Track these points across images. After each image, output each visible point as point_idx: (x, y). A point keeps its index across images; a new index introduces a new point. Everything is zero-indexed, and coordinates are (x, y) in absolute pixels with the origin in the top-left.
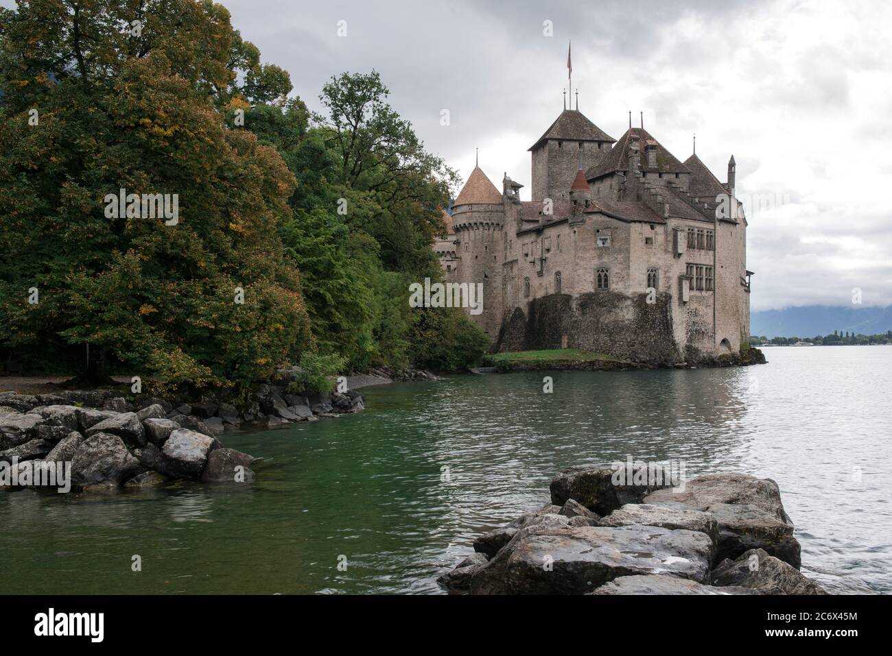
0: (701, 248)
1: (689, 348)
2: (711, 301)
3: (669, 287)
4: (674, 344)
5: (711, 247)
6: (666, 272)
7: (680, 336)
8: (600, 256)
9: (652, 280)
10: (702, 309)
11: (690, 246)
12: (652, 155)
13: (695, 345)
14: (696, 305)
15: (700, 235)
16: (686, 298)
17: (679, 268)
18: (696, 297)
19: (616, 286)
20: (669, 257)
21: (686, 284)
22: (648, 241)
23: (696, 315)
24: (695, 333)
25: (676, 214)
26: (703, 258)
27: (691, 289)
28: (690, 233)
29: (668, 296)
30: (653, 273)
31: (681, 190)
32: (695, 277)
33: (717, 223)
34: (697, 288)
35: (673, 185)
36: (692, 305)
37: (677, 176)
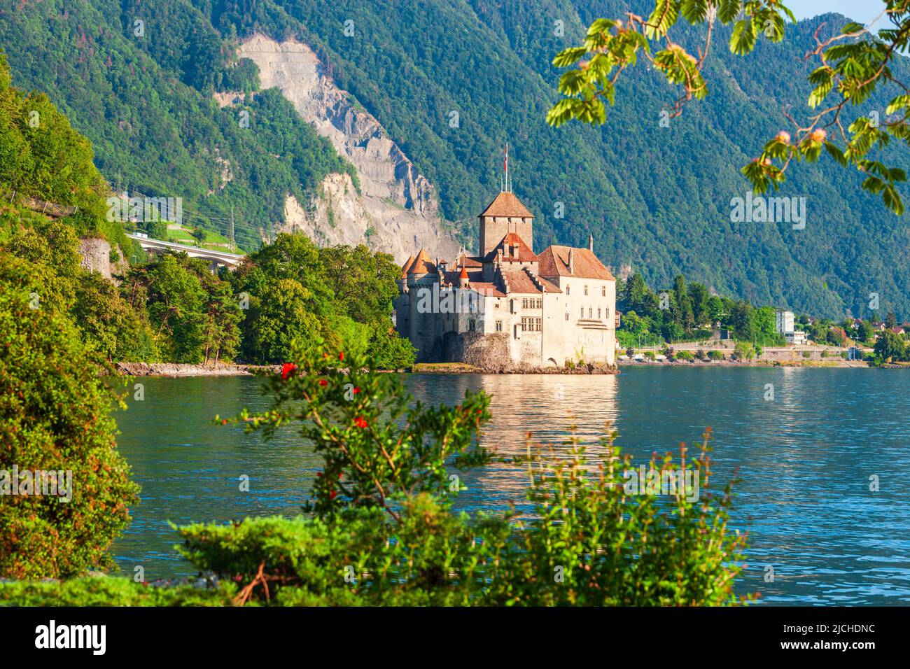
0: (532, 307)
1: (522, 364)
2: (540, 337)
3: (509, 330)
4: (511, 360)
5: (541, 306)
6: (507, 322)
7: (515, 356)
9: (499, 326)
10: (532, 341)
11: (524, 307)
12: (516, 252)
13: (527, 361)
14: (528, 340)
15: (532, 302)
16: (519, 336)
17: (516, 319)
18: (528, 335)
19: (478, 329)
20: (509, 313)
21: (519, 329)
22: (497, 306)
23: (528, 345)
24: (529, 355)
25: (514, 290)
26: (534, 313)
27: (525, 330)
28: (524, 302)
29: (507, 335)
30: (499, 323)
31: (531, 272)
32: (528, 324)
33: (544, 293)
34: (529, 330)
35: (528, 269)
36: (524, 339)
37: (531, 263)
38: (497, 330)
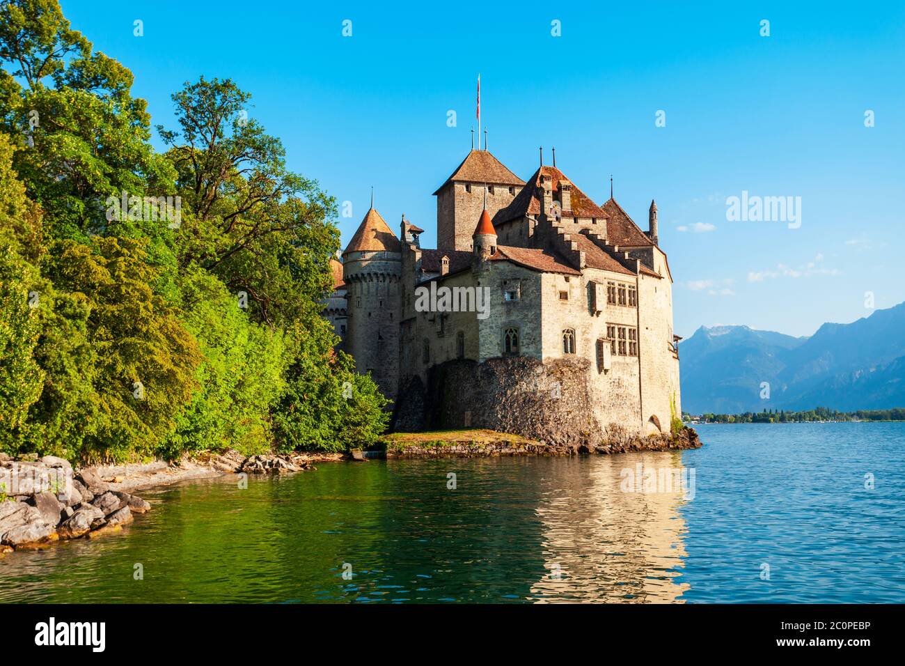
0: (622, 302)
1: (612, 427)
2: (636, 368)
3: (588, 351)
4: (595, 422)
5: (635, 303)
6: (584, 333)
7: (603, 412)
8: (508, 312)
9: (569, 342)
10: (626, 378)
11: (611, 301)
12: (565, 197)
13: (619, 421)
14: (620, 374)
15: (622, 292)
16: (606, 366)
17: (598, 328)
18: (619, 363)
19: (527, 349)
20: (587, 313)
22: (564, 296)
23: (619, 386)
25: (593, 263)
26: (625, 316)
27: (613, 352)
28: (610, 290)
29: (587, 363)
30: (568, 335)
31: (599, 237)
32: (617, 340)
33: (640, 276)
34: (620, 353)
35: (591, 232)
36: (614, 374)
37: (594, 222)
38: (566, 352)
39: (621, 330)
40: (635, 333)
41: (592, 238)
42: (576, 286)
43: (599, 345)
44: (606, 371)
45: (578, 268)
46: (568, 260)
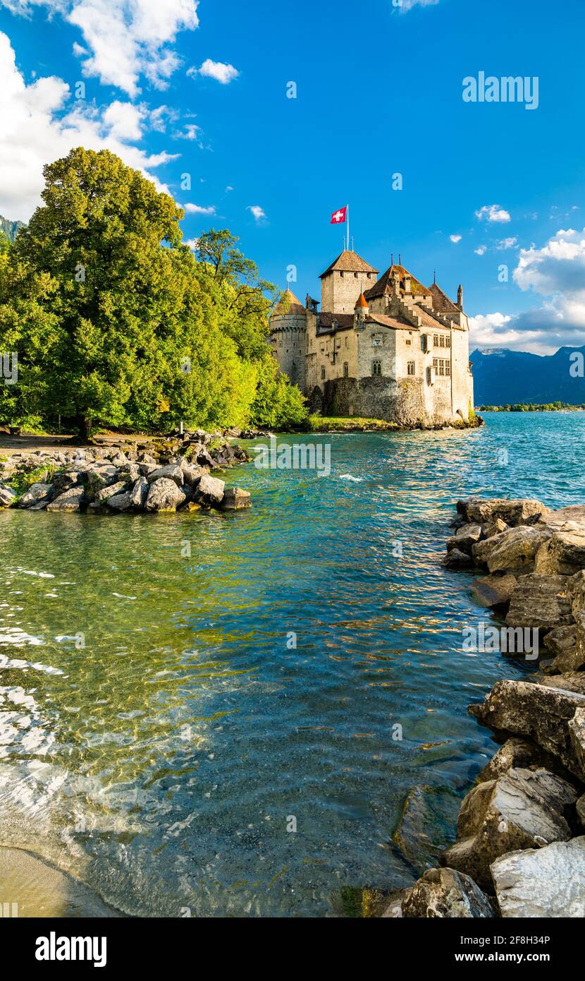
0: (442, 345)
1: (435, 416)
2: (449, 383)
3: (422, 374)
4: (426, 413)
5: (449, 345)
6: (420, 363)
7: (429, 407)
8: (376, 352)
9: (411, 370)
10: (443, 388)
11: (436, 345)
12: (408, 285)
13: (439, 413)
14: (440, 386)
15: (442, 340)
16: (432, 382)
17: (428, 360)
18: (440, 381)
19: (385, 373)
20: (421, 353)
22: (408, 342)
23: (439, 393)
24: (440, 405)
25: (425, 324)
26: (443, 353)
27: (437, 374)
28: (435, 339)
29: (421, 380)
30: (411, 365)
31: (428, 307)
32: (439, 367)
33: (453, 330)
34: (441, 374)
35: (422, 304)
36: (437, 386)
37: (424, 298)
38: (409, 374)
39: (442, 362)
40: (449, 363)
41: (423, 308)
42: (416, 337)
43: (429, 370)
44: (432, 385)
45: (417, 327)
46: (411, 323)
